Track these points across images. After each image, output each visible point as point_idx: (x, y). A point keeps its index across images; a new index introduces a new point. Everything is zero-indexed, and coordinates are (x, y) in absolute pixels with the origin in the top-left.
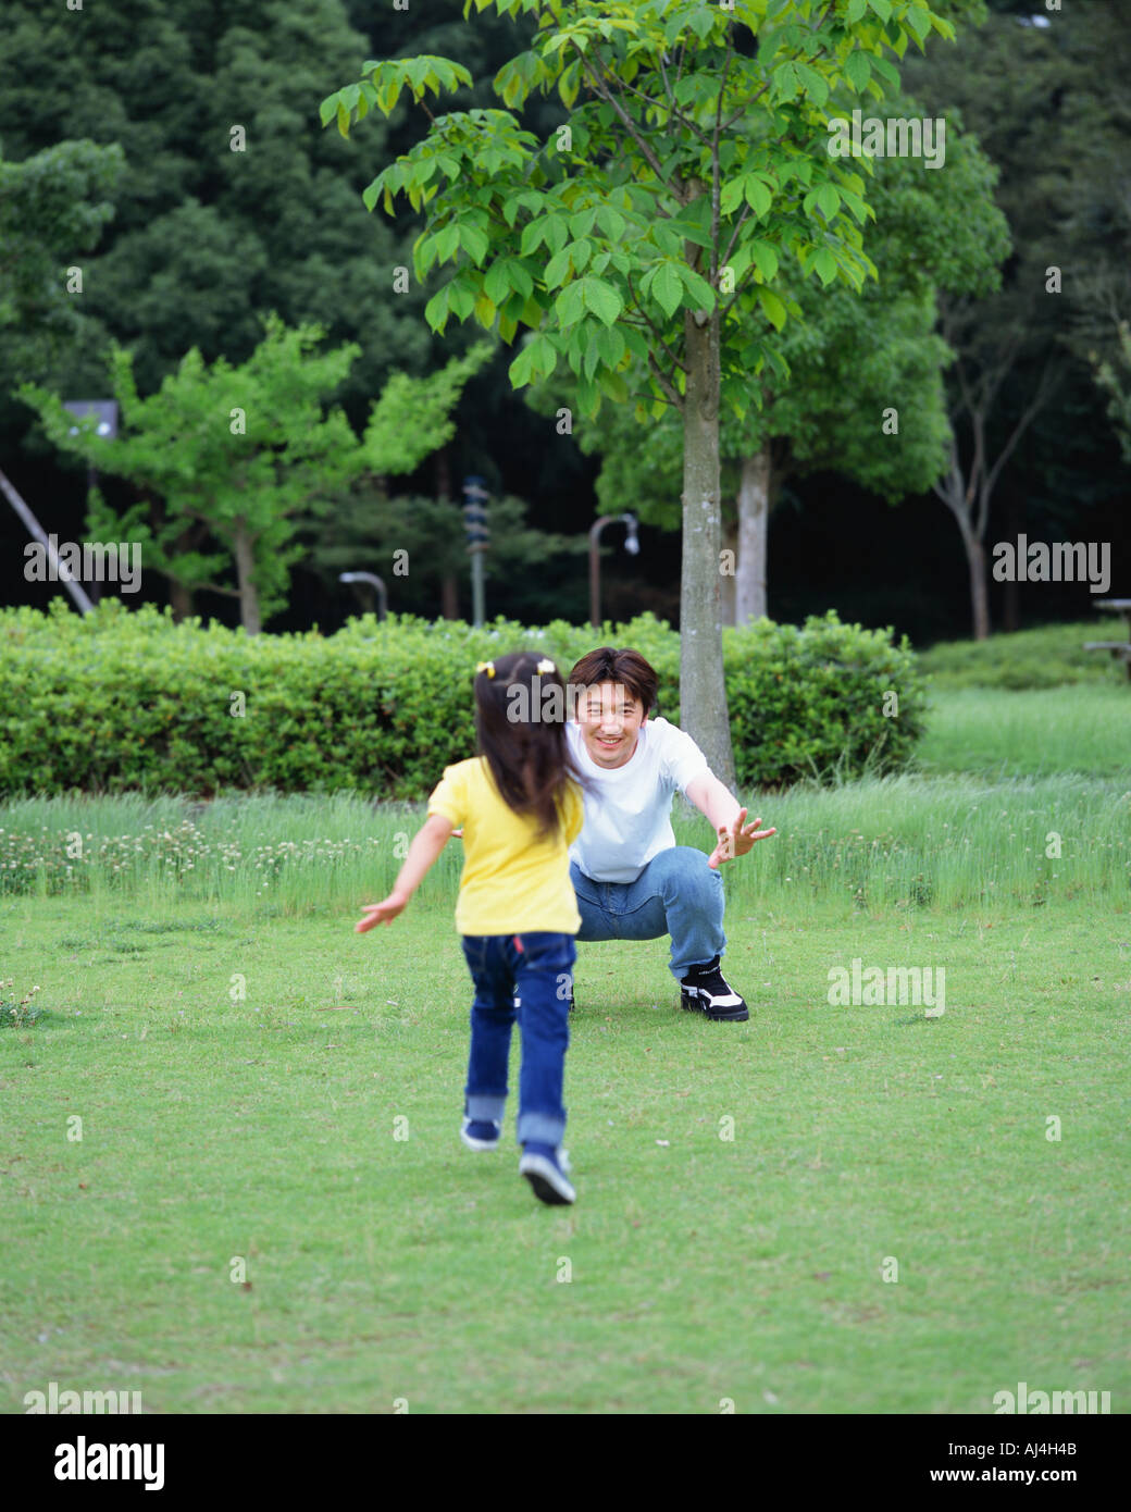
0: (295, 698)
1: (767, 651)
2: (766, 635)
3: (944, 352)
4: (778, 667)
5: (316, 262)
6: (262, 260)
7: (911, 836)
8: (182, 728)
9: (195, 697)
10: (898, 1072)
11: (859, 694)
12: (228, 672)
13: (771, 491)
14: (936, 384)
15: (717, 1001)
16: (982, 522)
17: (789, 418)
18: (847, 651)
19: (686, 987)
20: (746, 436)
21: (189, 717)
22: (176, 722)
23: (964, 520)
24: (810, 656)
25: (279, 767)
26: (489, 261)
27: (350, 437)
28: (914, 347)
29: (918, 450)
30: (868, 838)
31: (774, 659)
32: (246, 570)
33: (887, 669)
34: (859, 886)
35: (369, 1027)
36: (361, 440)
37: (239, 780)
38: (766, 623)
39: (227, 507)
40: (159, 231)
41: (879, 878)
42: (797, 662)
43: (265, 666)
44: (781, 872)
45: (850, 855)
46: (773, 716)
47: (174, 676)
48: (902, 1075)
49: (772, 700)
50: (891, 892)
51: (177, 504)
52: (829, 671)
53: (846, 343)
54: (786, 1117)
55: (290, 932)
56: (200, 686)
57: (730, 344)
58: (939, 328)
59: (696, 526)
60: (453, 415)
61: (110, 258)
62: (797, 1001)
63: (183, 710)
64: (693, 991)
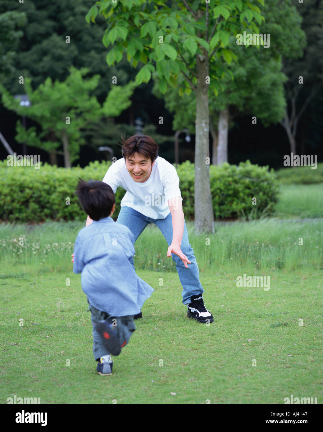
0: (70, 189)
1: (226, 173)
2: (226, 169)
3: (284, 78)
4: (230, 179)
5: (93, 53)
6: (76, 52)
7: (275, 242)
8: (33, 199)
9: (38, 189)
10: (273, 352)
11: (257, 188)
12: (49, 180)
13: (229, 122)
14: (281, 88)
15: (202, 314)
16: (295, 131)
17: (235, 98)
18: (253, 174)
19: (190, 308)
20: (222, 104)
21: (36, 195)
22: (31, 197)
23: (289, 131)
24: (241, 176)
25: (65, 212)
26: (128, 38)
27: (98, 105)
28: (274, 76)
29: (276, 109)
30: (260, 242)
31: (229, 176)
32: (66, 146)
33: (266, 180)
34: (257, 261)
35: (65, 327)
36: (102, 106)
37: (52, 216)
38: (227, 164)
39: (59, 126)
40: (45, 44)
41: (264, 258)
42: (236, 178)
43: (61, 178)
44: (229, 255)
45: (254, 249)
46: (228, 196)
47: (31, 182)
48: (275, 354)
49: (229, 190)
50: (269, 264)
51: (45, 126)
52: (247, 181)
53: (253, 74)
54: (227, 379)
55: (50, 279)
56: (39, 185)
57: (213, 68)
58: (282, 71)
59: (200, 132)
60: (131, 98)
61: (30, 52)
62: (233, 315)
63: (34, 193)
64: (193, 310)
